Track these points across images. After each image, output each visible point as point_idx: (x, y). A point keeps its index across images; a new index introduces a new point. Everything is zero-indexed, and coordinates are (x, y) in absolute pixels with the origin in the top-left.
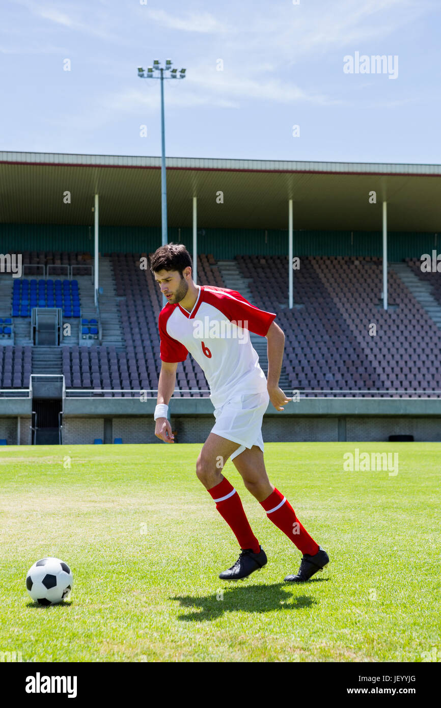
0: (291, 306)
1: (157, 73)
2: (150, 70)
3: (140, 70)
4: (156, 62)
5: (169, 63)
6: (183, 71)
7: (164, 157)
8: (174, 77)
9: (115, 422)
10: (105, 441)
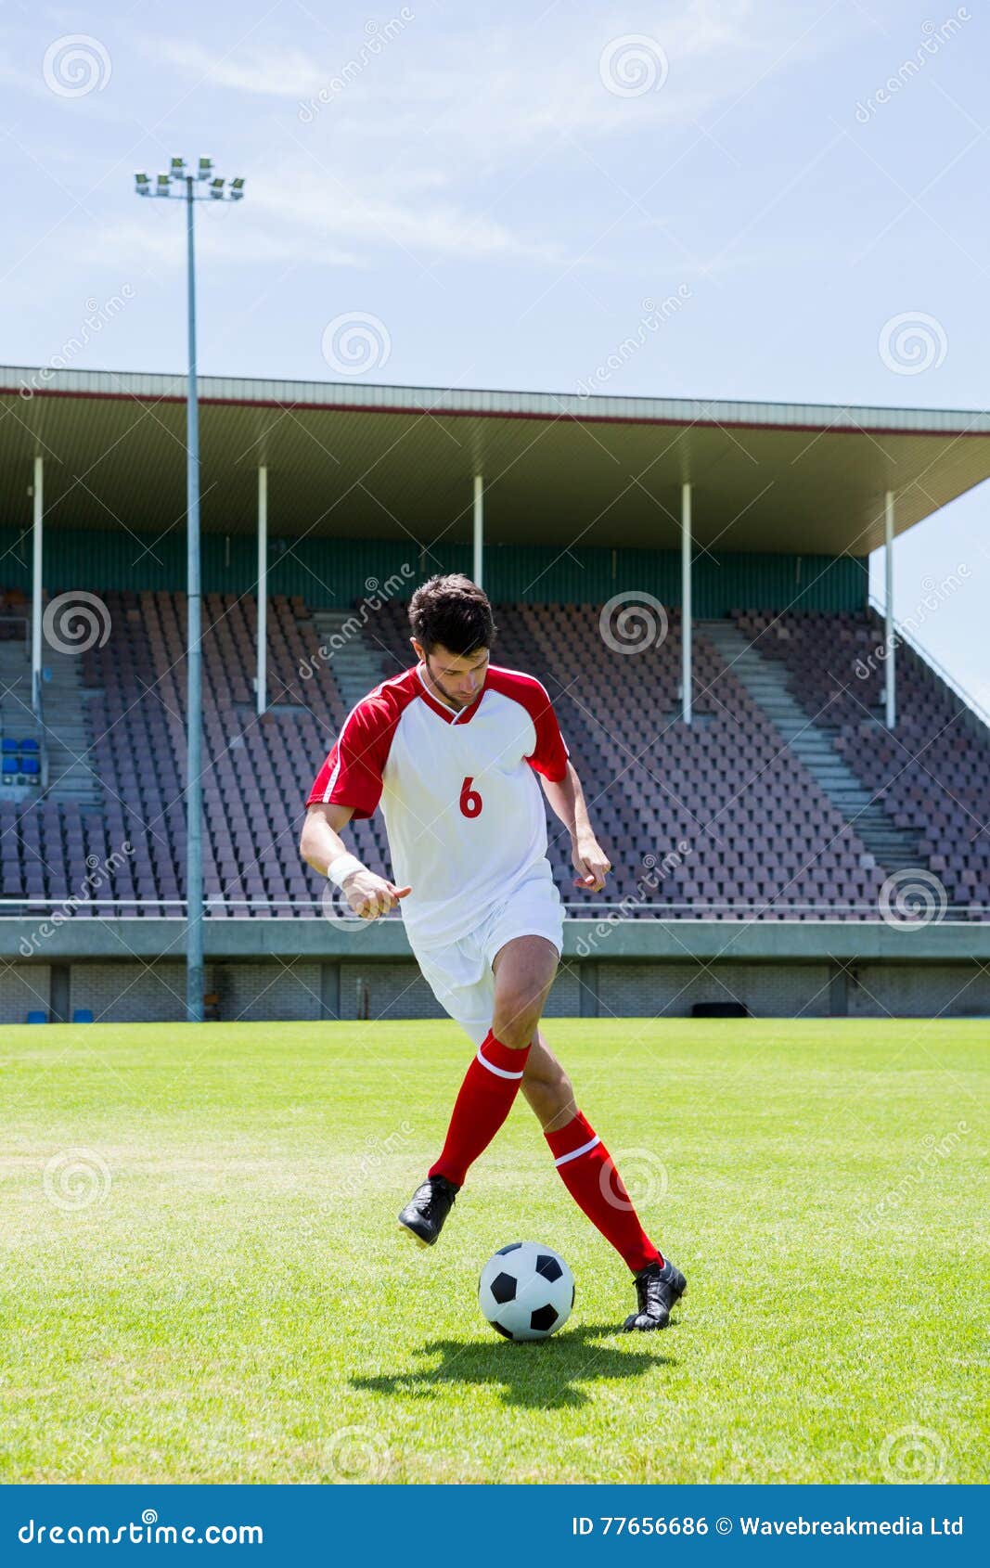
1: (178, 187)
2: (163, 180)
3: (141, 179)
4: (177, 163)
5: (205, 164)
6: (238, 183)
7: (194, 377)
8: (217, 196)
9: (77, 973)
10: (53, 1017)
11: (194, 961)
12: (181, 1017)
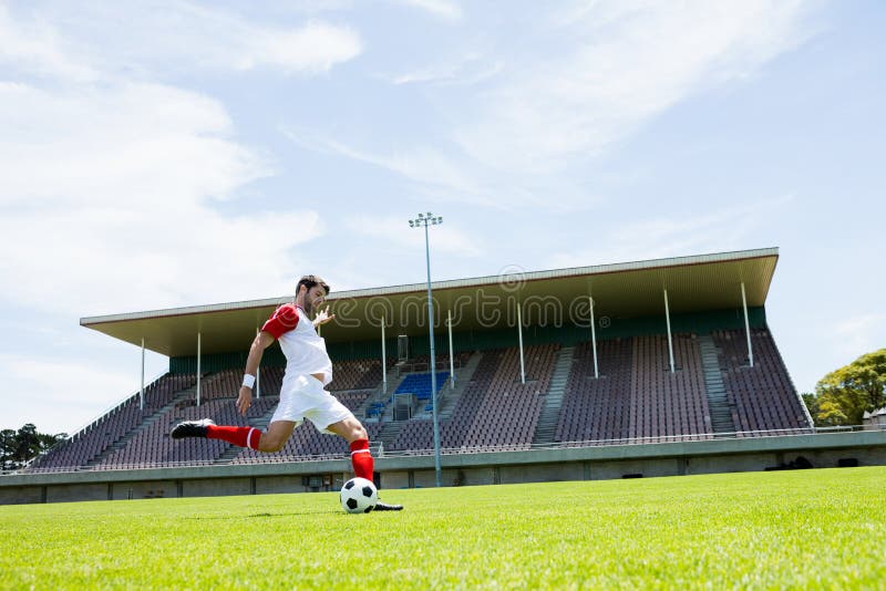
0: (597, 376)
1: (423, 223)
2: (417, 221)
3: (411, 222)
4: (420, 215)
5: (429, 214)
6: (440, 218)
7: (429, 283)
8: (434, 223)
9: (416, 474)
10: (410, 487)
11: (438, 469)
12: (436, 486)
